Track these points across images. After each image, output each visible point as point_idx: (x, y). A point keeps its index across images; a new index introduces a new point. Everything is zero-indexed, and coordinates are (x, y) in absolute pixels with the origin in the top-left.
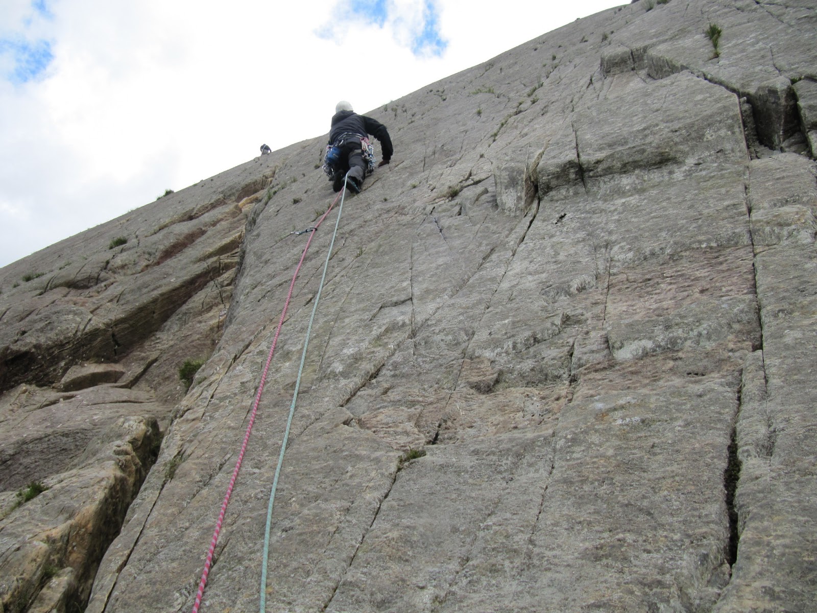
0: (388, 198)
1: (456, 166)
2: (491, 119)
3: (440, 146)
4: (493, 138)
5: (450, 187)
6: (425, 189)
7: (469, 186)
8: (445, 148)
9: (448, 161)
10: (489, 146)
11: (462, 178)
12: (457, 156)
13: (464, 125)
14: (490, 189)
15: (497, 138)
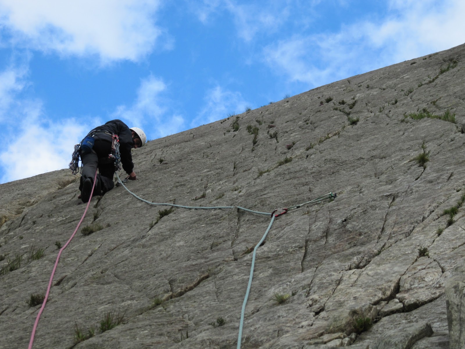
0: (226, 318)
1: (369, 267)
2: (445, 177)
3: (339, 221)
4: (448, 218)
5: (354, 312)
6: (303, 309)
7: (393, 312)
8: (349, 226)
9: (353, 254)
10: (440, 233)
11: (380, 295)
12: (373, 247)
13: (390, 182)
14: (436, 326)
15: (455, 218)
